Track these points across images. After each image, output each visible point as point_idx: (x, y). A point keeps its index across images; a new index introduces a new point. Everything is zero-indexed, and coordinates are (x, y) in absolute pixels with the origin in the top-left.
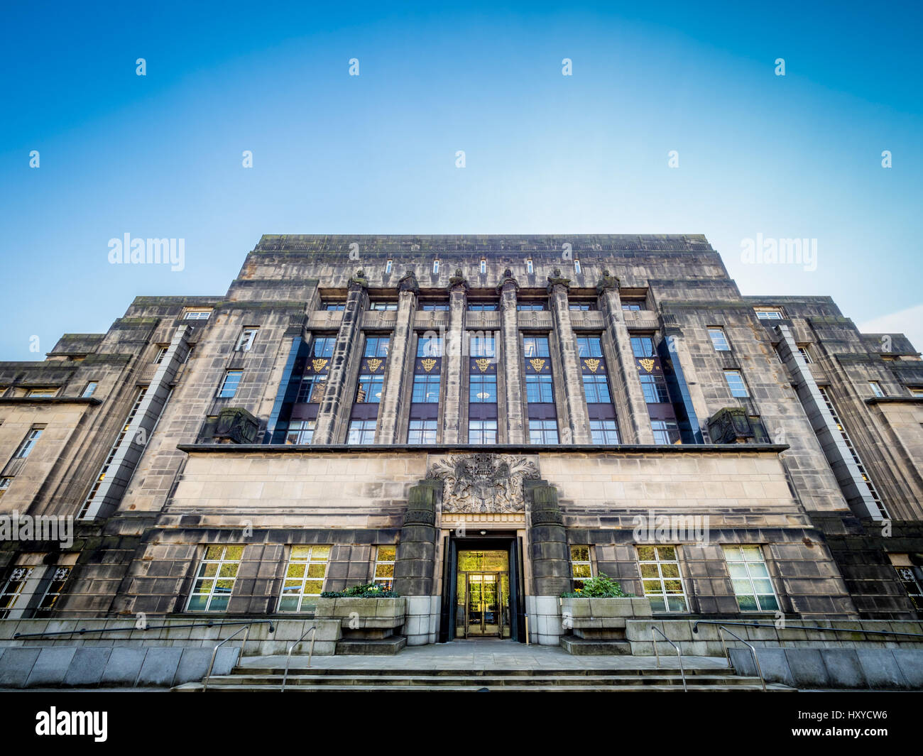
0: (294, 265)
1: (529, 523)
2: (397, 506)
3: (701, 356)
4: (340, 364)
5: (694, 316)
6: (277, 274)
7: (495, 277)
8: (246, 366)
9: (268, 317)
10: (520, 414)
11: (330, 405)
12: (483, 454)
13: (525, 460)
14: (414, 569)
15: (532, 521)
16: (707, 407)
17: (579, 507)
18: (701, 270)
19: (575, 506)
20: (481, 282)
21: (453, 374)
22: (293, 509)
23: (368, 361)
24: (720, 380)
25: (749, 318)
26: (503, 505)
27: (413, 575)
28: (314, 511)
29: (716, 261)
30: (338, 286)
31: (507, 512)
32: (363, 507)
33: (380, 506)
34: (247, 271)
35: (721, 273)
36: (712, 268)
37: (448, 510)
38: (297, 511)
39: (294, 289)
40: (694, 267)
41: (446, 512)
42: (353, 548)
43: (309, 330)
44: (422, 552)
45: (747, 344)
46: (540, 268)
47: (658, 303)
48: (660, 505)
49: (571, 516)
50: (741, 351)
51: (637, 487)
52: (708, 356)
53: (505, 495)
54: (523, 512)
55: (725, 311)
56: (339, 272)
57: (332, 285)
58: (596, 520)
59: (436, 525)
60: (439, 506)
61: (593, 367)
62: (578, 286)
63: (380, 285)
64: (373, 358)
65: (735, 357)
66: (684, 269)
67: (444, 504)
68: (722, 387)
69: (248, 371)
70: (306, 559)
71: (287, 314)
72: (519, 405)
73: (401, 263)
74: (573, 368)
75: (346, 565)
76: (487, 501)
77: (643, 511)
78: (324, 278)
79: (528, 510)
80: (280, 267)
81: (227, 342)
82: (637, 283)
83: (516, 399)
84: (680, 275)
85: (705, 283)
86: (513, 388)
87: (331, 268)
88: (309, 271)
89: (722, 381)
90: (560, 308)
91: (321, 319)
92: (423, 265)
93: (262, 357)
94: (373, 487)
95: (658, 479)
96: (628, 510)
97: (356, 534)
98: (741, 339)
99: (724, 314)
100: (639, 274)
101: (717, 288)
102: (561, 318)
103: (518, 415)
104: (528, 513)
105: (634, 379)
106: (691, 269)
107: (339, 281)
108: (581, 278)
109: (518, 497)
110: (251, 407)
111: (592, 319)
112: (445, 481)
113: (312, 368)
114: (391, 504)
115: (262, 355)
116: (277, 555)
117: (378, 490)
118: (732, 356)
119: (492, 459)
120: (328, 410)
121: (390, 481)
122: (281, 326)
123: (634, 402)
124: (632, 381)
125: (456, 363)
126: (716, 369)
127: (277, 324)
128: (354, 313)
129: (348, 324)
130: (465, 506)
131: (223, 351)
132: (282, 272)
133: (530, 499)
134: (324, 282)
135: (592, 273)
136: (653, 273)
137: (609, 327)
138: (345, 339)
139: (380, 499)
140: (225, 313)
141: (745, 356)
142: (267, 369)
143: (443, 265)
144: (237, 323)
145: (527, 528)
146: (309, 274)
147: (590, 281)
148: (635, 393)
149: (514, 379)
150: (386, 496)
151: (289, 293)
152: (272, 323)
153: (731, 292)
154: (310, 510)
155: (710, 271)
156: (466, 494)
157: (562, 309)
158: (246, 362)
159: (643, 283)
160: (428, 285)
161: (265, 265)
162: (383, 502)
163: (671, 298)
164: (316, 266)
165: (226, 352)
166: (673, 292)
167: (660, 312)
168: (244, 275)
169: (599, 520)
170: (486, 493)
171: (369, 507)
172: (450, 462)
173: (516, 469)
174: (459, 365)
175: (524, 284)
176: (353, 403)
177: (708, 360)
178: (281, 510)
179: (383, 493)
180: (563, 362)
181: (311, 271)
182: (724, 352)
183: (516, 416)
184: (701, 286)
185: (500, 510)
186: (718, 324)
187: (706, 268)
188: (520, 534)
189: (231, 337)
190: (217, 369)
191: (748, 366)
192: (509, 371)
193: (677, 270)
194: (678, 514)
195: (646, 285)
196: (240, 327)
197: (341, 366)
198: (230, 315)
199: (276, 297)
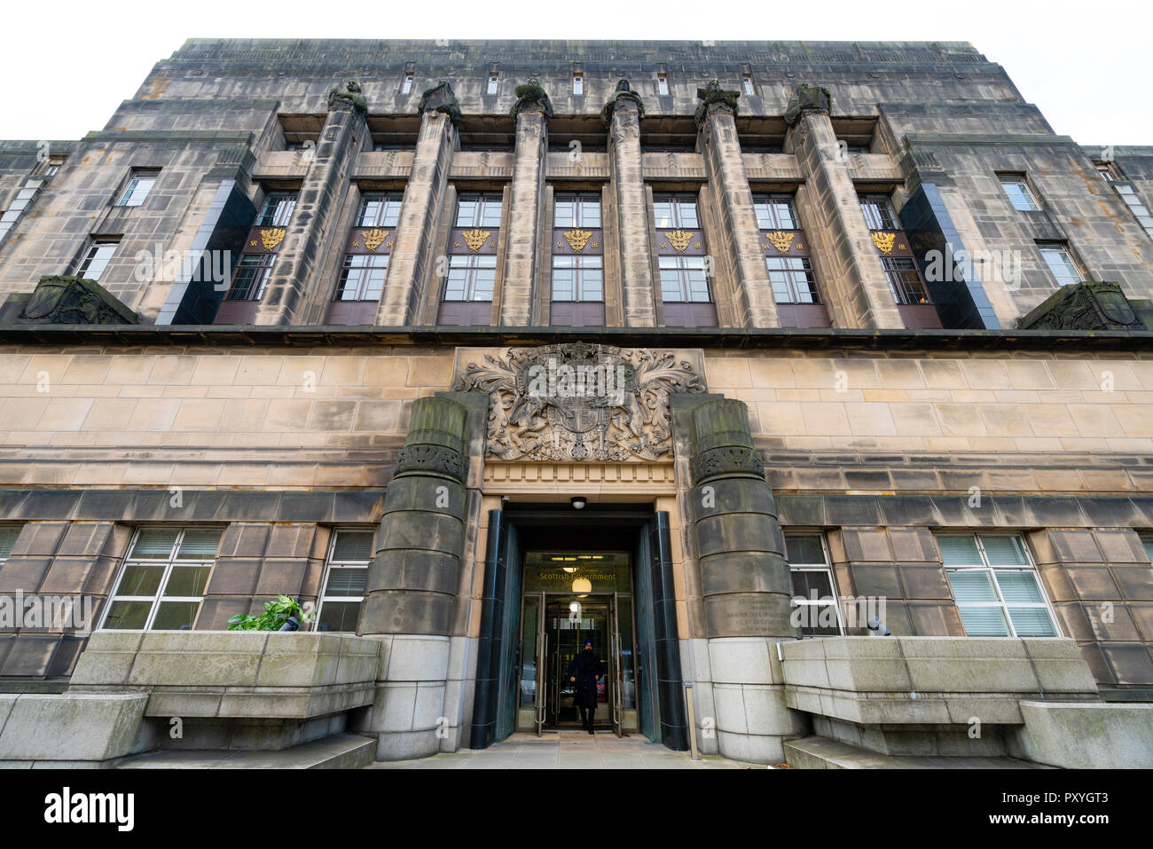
0: (236, 81)
1: (685, 479)
2: (385, 448)
3: (990, 218)
4: (304, 224)
5: (969, 157)
6: (206, 94)
7: (600, 99)
8: (129, 231)
9: (179, 155)
10: (651, 308)
11: (279, 292)
12: (579, 343)
13: (671, 357)
14: (407, 572)
15: (693, 475)
16: (1015, 302)
17: (794, 451)
18: (973, 92)
19: (786, 450)
20: (575, 106)
21: (519, 242)
22: (150, 452)
23: (364, 233)
24: (1031, 258)
25: (1072, 160)
26: (624, 444)
27: (403, 586)
28: (197, 456)
29: (998, 76)
30: (312, 111)
31: (633, 459)
32: (306, 449)
33: (346, 446)
34: (152, 88)
35: (1008, 94)
36: (991, 88)
37: (497, 455)
38: (158, 455)
39: (234, 113)
40: (959, 87)
41: (494, 459)
42: (275, 531)
43: (256, 180)
44: (431, 535)
45: (1075, 200)
46: (682, 86)
47: (899, 139)
48: (976, 448)
49: (778, 469)
50: (1064, 212)
51: (922, 413)
52: (1004, 218)
53: (628, 425)
54: (670, 460)
55: (1026, 149)
56: (317, 90)
57: (304, 109)
58: (837, 476)
59: (470, 483)
60: (477, 444)
61: (782, 245)
62: (750, 113)
63: (389, 110)
64: (373, 228)
65: (1055, 222)
66: (941, 90)
67: (490, 443)
68: (1035, 269)
69: (133, 237)
70: (167, 556)
71: (214, 148)
72: (649, 294)
73: (429, 76)
74: (749, 233)
75: (255, 567)
76: (587, 437)
77: (941, 460)
78: (289, 99)
79: (683, 453)
80: (212, 83)
81: (98, 192)
82: (857, 109)
83: (641, 283)
84: (935, 97)
85: (982, 109)
86: (637, 266)
87: (302, 85)
88: (263, 88)
89: (1034, 260)
90: (721, 137)
91: (280, 163)
92: (470, 81)
93: (160, 216)
94: (334, 409)
95: (967, 398)
96: (906, 456)
97: (284, 504)
98: (1061, 192)
99: (1025, 153)
100: (858, 98)
101: (1006, 116)
102: (724, 154)
103: (647, 311)
104: (682, 460)
105: (867, 252)
106: (955, 91)
107: (316, 103)
108: (755, 102)
109: (658, 429)
110: (130, 297)
111: (777, 166)
112: (494, 396)
113: (260, 242)
114: (371, 442)
115: (161, 212)
116: (93, 546)
117: (344, 416)
118: (1049, 220)
119: (599, 354)
120: (275, 300)
121: (372, 398)
122: (201, 168)
123: (871, 291)
124: (865, 256)
125: (525, 225)
126: (1020, 240)
127: (195, 164)
128: (336, 145)
129: (325, 161)
130: (537, 448)
131: (89, 206)
132: (215, 89)
133: (686, 431)
134: (289, 106)
135: (775, 94)
136: (885, 94)
137: (812, 176)
138: (316, 185)
139: (348, 434)
140: (100, 148)
141: (1073, 219)
142: (167, 234)
143: (504, 81)
144: (120, 163)
145: (681, 491)
146: (263, 92)
147: (772, 107)
148: (871, 276)
149: (638, 250)
150: (360, 427)
151: (222, 119)
152: (185, 163)
153: (1031, 122)
154: (189, 452)
155: (989, 92)
156: (540, 423)
157: (727, 140)
158: (130, 223)
159: (869, 109)
160: (477, 110)
161: (185, 80)
162: (353, 438)
163: (922, 131)
164: (276, 81)
165: (94, 208)
166: (925, 122)
167: (904, 152)
168: (144, 94)
169: (842, 476)
170: (585, 419)
171: (320, 449)
172: (506, 360)
173: (654, 375)
174: (531, 226)
175: (653, 110)
176: (331, 301)
177: (1003, 225)
178: (124, 453)
179: (355, 421)
180: (729, 226)
181: (267, 89)
182: (1032, 213)
183: (642, 312)
184: (974, 112)
185: (617, 454)
186: (1016, 168)
187: (981, 89)
188: (662, 506)
189: (107, 184)
190: (73, 234)
191: (1080, 235)
192: (629, 238)
193: (932, 92)
194: (1025, 468)
195: (875, 112)
196: (126, 169)
197: (306, 228)
198: (109, 151)
199: (199, 125)
